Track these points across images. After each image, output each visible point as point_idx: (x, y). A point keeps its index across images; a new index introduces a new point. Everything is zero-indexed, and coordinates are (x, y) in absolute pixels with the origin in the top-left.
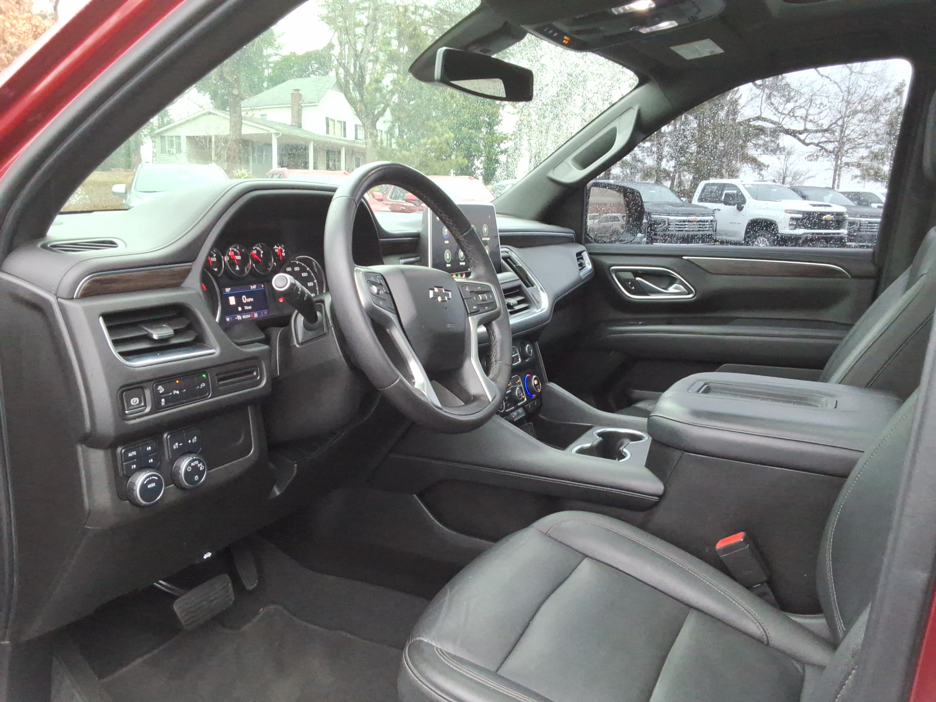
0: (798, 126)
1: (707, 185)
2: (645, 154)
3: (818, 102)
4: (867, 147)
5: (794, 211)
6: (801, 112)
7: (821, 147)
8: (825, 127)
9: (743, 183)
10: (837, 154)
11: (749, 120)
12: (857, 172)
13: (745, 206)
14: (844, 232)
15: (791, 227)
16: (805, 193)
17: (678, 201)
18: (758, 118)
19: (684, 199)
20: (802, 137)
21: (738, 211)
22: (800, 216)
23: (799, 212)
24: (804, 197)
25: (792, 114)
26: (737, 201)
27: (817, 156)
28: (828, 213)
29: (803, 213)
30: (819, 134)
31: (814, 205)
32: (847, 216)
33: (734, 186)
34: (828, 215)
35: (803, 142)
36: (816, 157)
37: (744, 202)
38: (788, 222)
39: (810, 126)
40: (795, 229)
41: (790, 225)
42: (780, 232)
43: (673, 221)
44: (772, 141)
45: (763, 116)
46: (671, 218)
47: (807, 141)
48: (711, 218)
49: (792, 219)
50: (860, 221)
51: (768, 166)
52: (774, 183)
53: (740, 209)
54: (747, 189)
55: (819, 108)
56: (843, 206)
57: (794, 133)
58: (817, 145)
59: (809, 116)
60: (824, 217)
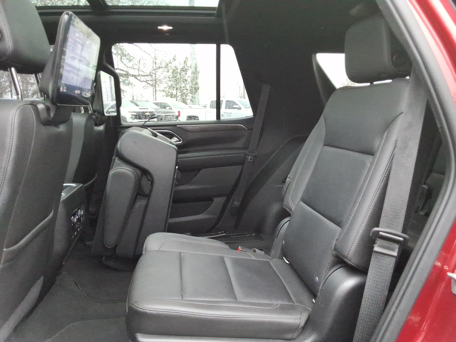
0: (136, 73)
3: (143, 63)
4: (167, 83)
5: (132, 111)
6: (136, 67)
7: (147, 83)
8: (148, 74)
10: (154, 86)
12: (164, 93)
15: (132, 119)
16: (138, 103)
20: (139, 78)
22: (135, 114)
23: (135, 112)
24: (137, 105)
25: (133, 67)
27: (147, 87)
28: (147, 112)
29: (136, 112)
30: (146, 77)
31: (141, 109)
32: (155, 113)
35: (139, 80)
38: (130, 116)
39: (141, 73)
40: (134, 120)
41: (132, 118)
44: (126, 80)
45: (119, 68)
47: (141, 80)
49: (132, 115)
50: (162, 115)
51: (126, 91)
55: (144, 65)
56: (154, 109)
57: (135, 76)
58: (146, 82)
59: (140, 69)
60: (146, 114)
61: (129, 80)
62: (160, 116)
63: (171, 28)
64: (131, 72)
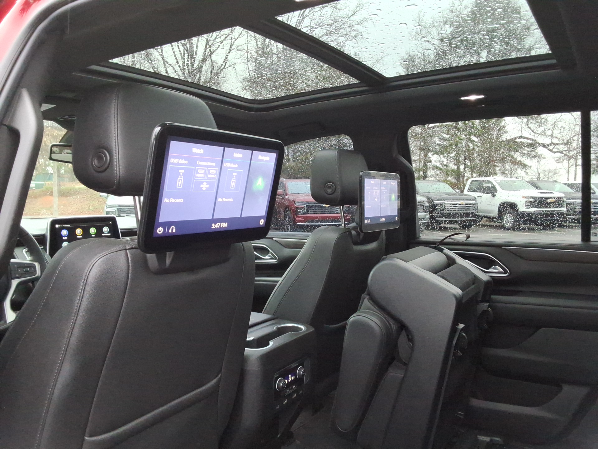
0: (547, 141)
1: (473, 181)
2: (449, 161)
3: (559, 126)
5: (529, 197)
6: (549, 133)
7: (564, 154)
9: (495, 180)
11: (515, 138)
13: (497, 194)
14: (564, 209)
15: (527, 207)
16: (539, 185)
17: (453, 191)
18: (521, 137)
19: (457, 190)
20: (551, 147)
21: (492, 197)
22: (532, 200)
23: (532, 197)
24: (538, 188)
25: (544, 133)
26: (492, 191)
28: (551, 198)
29: (534, 198)
30: (562, 146)
31: (542, 193)
32: (565, 199)
33: (489, 182)
34: (551, 199)
35: (552, 151)
36: (562, 160)
37: (496, 191)
38: (525, 204)
39: (555, 141)
40: (529, 208)
41: (526, 206)
42: (520, 210)
43: (448, 204)
44: (532, 151)
45: (523, 136)
46: (446, 202)
47: (555, 150)
48: (474, 202)
49: (527, 202)
50: (576, 202)
52: (517, 179)
53: (494, 196)
54: (498, 183)
55: (561, 129)
56: (564, 193)
57: (544, 146)
58: (561, 152)
59: (554, 136)
60: (548, 201)
61: (536, 151)
62: (574, 204)
63: (482, 96)
64: (541, 140)
